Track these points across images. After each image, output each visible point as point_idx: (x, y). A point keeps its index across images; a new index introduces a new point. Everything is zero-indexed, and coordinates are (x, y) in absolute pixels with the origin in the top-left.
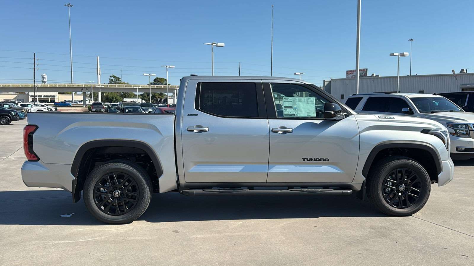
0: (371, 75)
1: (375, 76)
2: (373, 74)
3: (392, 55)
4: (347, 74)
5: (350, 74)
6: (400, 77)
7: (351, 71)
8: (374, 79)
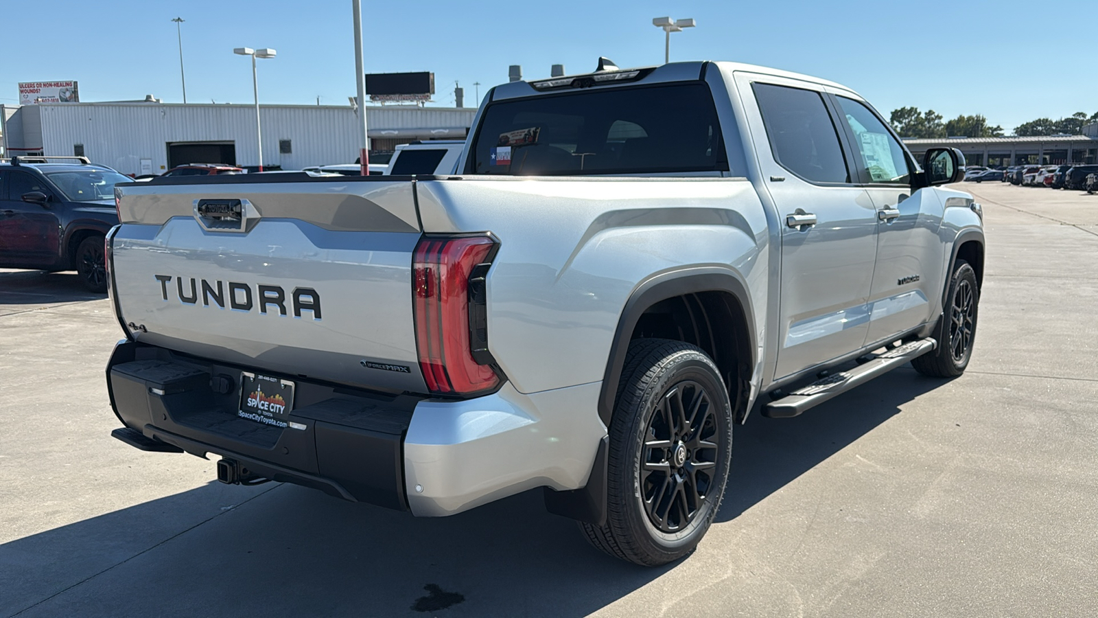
0: (145, 99)
1: (155, 101)
2: (149, 97)
3: (240, 52)
4: (22, 92)
5: (31, 91)
6: (261, 107)
7: (31, 85)
8: (165, 108)
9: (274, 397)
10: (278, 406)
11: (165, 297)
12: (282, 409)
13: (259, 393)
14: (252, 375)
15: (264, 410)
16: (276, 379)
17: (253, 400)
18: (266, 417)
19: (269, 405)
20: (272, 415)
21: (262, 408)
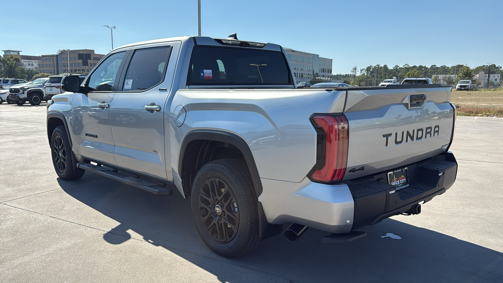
9: (401, 177)
10: (403, 180)
11: (387, 145)
12: (405, 180)
13: (395, 178)
14: (392, 172)
15: (398, 184)
16: (401, 170)
17: (394, 183)
18: (401, 186)
19: (400, 181)
20: (402, 185)
21: (397, 184)
